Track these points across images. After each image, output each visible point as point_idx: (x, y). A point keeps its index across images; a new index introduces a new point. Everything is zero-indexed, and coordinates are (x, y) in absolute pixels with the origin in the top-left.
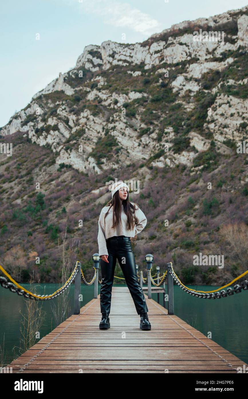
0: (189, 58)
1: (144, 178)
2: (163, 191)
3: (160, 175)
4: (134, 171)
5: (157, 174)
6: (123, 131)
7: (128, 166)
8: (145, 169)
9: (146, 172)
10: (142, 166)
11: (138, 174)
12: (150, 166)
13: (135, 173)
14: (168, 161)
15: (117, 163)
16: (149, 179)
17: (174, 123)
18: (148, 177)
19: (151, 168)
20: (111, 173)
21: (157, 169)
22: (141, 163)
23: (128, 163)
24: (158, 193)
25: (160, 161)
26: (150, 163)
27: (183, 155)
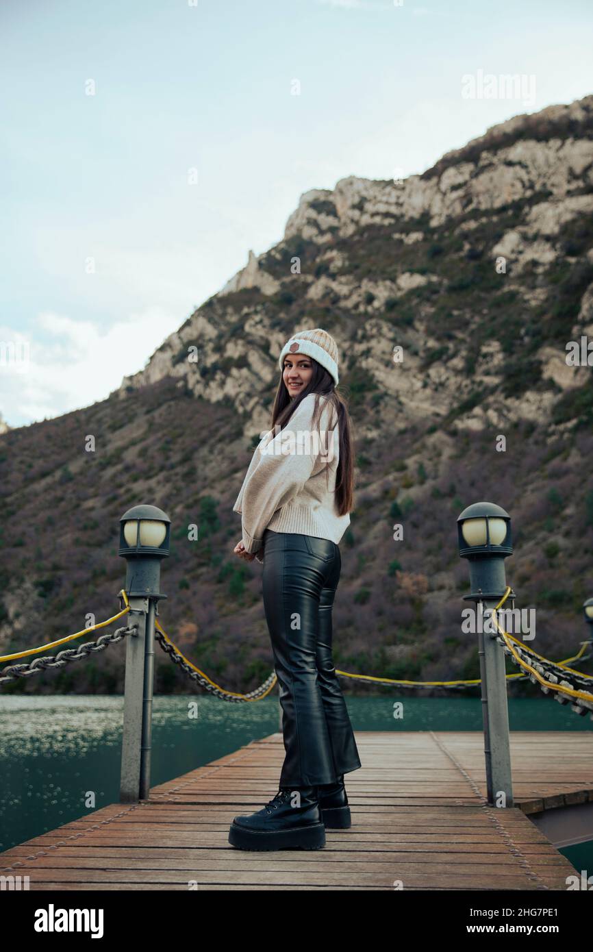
0: (529, 193)
1: (439, 455)
2: (486, 479)
3: (475, 446)
4: (415, 441)
5: (468, 444)
6: (387, 357)
7: (402, 432)
8: (439, 436)
9: (443, 442)
10: (432, 430)
11: (424, 446)
12: (452, 428)
13: (417, 445)
14: (492, 415)
15: (377, 425)
16: (451, 458)
17: (503, 333)
18: (447, 452)
19: (454, 433)
20: (363, 449)
21: (468, 434)
22: (429, 424)
23: (401, 425)
24: (472, 484)
25: (474, 417)
26: (452, 422)
27: (528, 401)
